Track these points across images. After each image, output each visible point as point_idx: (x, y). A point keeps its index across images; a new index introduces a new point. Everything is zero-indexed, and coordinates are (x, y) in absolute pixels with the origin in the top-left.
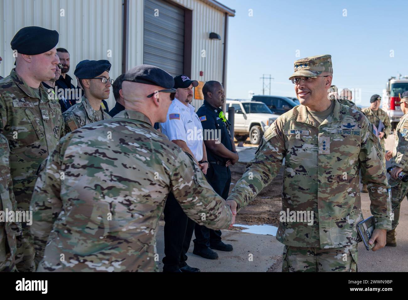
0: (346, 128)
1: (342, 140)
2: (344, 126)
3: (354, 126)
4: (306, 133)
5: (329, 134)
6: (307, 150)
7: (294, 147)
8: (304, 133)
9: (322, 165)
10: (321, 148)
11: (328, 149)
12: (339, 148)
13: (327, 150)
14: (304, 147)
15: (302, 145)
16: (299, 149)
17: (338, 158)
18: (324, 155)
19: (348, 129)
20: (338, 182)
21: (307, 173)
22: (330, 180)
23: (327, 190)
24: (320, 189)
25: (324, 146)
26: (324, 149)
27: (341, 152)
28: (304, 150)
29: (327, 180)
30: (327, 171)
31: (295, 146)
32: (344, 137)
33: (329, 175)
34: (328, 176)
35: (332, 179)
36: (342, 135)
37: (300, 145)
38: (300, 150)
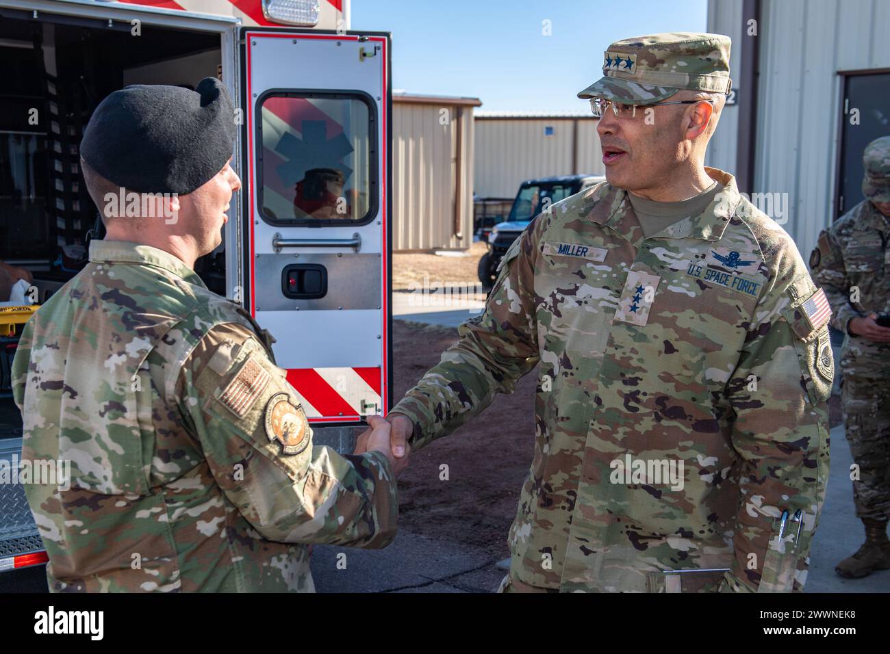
0: (719, 263)
1: (692, 294)
2: (717, 257)
3: (747, 263)
4: (598, 256)
5: (662, 267)
6: (586, 303)
7: (555, 292)
8: (591, 255)
9: (614, 355)
10: (626, 302)
11: (644, 310)
12: (675, 314)
13: (640, 313)
14: (580, 294)
15: (577, 288)
16: (567, 297)
17: (667, 343)
18: (630, 327)
19: (725, 267)
20: (658, 419)
21: (573, 371)
22: (632, 404)
23: (617, 432)
24: (595, 423)
25: (637, 299)
26: (634, 308)
27: (677, 330)
28: (579, 303)
29: (623, 400)
30: (628, 376)
31: (558, 289)
32: (703, 286)
33: (633, 389)
34: (628, 389)
35: (638, 401)
36: (699, 282)
37: (572, 287)
38: (570, 302)
